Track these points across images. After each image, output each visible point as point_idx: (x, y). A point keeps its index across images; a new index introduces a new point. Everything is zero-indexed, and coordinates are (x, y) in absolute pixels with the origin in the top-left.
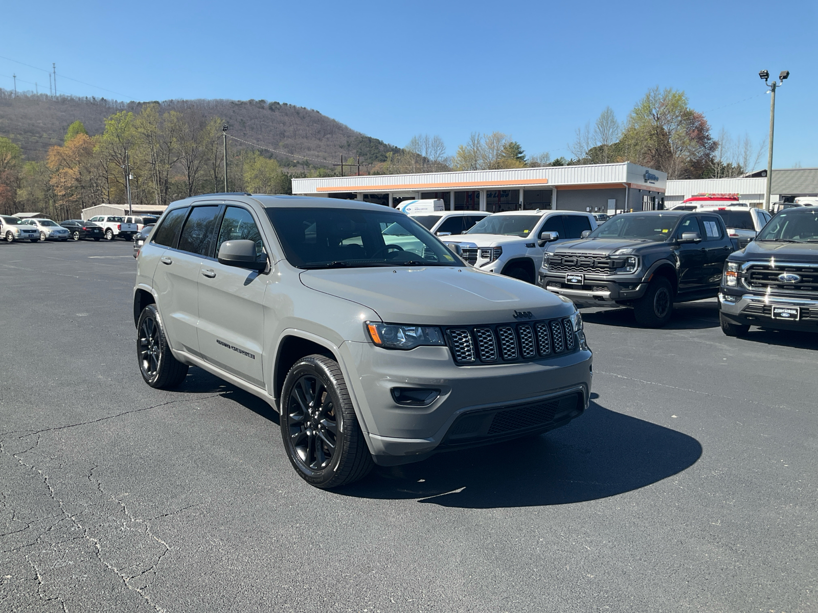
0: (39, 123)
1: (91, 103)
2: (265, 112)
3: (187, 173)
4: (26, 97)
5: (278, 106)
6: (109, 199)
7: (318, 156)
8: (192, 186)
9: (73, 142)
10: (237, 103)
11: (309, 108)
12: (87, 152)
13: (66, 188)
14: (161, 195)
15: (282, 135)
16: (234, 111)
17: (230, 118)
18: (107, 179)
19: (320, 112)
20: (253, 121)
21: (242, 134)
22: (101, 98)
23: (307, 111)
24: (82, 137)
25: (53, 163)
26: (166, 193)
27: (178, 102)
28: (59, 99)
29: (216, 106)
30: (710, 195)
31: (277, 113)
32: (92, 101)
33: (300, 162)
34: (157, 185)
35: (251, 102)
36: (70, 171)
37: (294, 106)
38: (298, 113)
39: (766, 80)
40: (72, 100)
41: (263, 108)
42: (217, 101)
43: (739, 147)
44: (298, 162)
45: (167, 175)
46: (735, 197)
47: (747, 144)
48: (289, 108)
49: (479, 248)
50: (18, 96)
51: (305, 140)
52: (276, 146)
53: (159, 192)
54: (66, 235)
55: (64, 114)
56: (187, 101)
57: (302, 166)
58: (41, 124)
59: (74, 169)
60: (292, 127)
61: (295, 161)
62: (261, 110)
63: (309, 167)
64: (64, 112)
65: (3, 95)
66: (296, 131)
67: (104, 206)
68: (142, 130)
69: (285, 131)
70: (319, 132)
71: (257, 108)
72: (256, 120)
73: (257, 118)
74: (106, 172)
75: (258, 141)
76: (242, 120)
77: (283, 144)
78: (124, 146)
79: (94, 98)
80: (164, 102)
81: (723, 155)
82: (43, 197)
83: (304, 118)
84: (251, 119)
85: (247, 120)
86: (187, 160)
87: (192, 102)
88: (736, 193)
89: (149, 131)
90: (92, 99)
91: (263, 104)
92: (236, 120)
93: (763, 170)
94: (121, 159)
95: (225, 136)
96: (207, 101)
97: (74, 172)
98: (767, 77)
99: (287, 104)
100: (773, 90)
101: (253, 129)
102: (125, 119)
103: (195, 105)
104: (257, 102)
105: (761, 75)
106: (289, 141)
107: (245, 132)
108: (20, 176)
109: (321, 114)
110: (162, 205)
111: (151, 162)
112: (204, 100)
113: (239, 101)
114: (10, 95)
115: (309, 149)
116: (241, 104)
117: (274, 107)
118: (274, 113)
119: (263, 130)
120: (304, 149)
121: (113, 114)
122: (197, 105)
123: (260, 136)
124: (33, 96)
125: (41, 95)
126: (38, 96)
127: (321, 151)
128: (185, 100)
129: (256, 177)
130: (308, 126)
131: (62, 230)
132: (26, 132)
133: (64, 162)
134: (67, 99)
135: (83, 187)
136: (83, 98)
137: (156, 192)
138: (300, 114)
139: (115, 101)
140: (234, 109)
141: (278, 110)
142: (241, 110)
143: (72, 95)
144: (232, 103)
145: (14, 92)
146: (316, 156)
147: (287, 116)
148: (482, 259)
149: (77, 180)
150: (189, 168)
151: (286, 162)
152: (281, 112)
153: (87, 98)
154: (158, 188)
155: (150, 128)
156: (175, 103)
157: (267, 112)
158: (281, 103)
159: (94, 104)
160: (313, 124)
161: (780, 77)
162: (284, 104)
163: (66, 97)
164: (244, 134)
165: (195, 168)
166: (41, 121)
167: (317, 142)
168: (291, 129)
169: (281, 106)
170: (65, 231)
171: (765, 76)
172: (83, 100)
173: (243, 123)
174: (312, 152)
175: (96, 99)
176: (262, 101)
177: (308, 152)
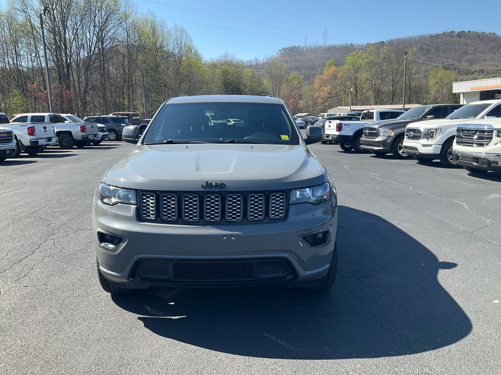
0: (316, 63)
1: (345, 47)
2: (454, 39)
3: (392, 84)
4: (311, 48)
5: (464, 34)
6: (345, 104)
7: (491, 65)
8: (394, 93)
9: (328, 72)
10: (434, 35)
11: (487, 32)
12: (335, 77)
13: (323, 98)
14: (375, 99)
15: (466, 53)
16: (432, 41)
17: (429, 46)
18: (345, 91)
19: (496, 34)
20: (445, 46)
21: (436, 55)
22: (350, 44)
23: (486, 34)
24: (333, 68)
25: (317, 85)
26: (378, 98)
27: (396, 40)
28: (328, 47)
29: (420, 39)
31: (463, 38)
32: (345, 46)
33: (477, 70)
34: (373, 93)
35: (444, 34)
36: (325, 88)
37: (476, 32)
38: (479, 37)
40: (335, 47)
41: (453, 36)
42: (421, 36)
44: (475, 71)
45: (379, 86)
48: (472, 34)
49: (495, 129)
50: (307, 49)
51: (483, 55)
52: (460, 60)
53: (374, 97)
54: (303, 125)
55: (329, 56)
56: (401, 39)
57: (478, 73)
58: (318, 63)
59: (328, 87)
60: (474, 47)
61: (473, 70)
62: (451, 38)
63: (484, 73)
64: (330, 54)
65: (300, 49)
66: (476, 49)
67: (339, 108)
68: (366, 60)
69: (467, 50)
70: (494, 48)
71: (448, 37)
72: (447, 45)
73: (447, 44)
74: (344, 87)
75: (447, 59)
76: (437, 46)
77: (465, 59)
78: (355, 71)
79: (346, 45)
80: (387, 41)
82: (312, 104)
83: (483, 39)
84: (443, 45)
85: (441, 46)
86: (392, 76)
87: (405, 39)
89: (370, 61)
90: (345, 45)
91: (453, 34)
92: (433, 47)
94: (354, 79)
95: (406, 58)
96: (414, 37)
97: (327, 89)
99: (470, 31)
101: (444, 51)
102: (357, 54)
103: (406, 40)
104: (448, 33)
106: (471, 57)
107: (438, 54)
108: (302, 93)
109: (496, 35)
110: (375, 105)
111: (370, 79)
112: (412, 37)
113: (436, 34)
114: (303, 49)
115: (485, 61)
116: (438, 36)
117: (461, 34)
118: (460, 39)
119: (451, 51)
120: (481, 61)
121: (351, 52)
122: (408, 40)
123: (449, 56)
124: (315, 48)
125: (319, 46)
126: (317, 47)
127: (494, 61)
128: (400, 38)
129: (437, 83)
130: (486, 44)
131: (301, 123)
132: (309, 68)
133: (323, 83)
134: (332, 47)
135: (332, 97)
136: (340, 45)
137: (372, 98)
138: (480, 37)
139: (358, 44)
140: (432, 40)
141: (463, 36)
142: (437, 40)
143: (334, 44)
144: (431, 36)
145: (305, 47)
146: (490, 65)
147: (470, 39)
148: (497, 138)
149: (329, 93)
150: (393, 81)
151: (467, 71)
152: (466, 38)
153: (342, 45)
154: (373, 95)
155: (371, 58)
156: (394, 41)
157: (455, 39)
158: (466, 31)
159: (346, 48)
160: (490, 43)
162: (468, 31)
163: (331, 46)
164: (438, 55)
165: (397, 81)
166: (317, 61)
167: (492, 55)
168: (473, 48)
169: (466, 33)
170: (303, 123)
172: (340, 46)
173: (437, 48)
174: (487, 62)
175: (348, 45)
176: (453, 32)
177: (484, 63)
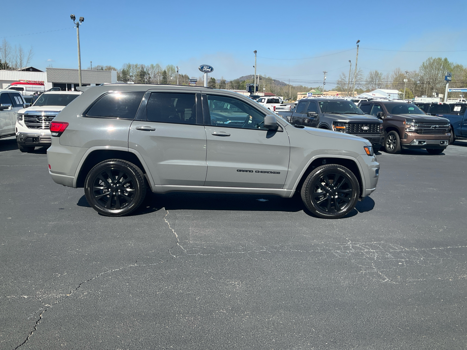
30: (27, 81)
39: (74, 21)
43: (16, 52)
46: (42, 83)
47: (21, 51)
81: (6, 56)
88: (42, 81)
93: (30, 67)
98: (74, 19)
100: (78, 27)
105: (72, 17)
161: (80, 20)
171: (73, 18)
